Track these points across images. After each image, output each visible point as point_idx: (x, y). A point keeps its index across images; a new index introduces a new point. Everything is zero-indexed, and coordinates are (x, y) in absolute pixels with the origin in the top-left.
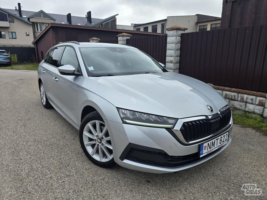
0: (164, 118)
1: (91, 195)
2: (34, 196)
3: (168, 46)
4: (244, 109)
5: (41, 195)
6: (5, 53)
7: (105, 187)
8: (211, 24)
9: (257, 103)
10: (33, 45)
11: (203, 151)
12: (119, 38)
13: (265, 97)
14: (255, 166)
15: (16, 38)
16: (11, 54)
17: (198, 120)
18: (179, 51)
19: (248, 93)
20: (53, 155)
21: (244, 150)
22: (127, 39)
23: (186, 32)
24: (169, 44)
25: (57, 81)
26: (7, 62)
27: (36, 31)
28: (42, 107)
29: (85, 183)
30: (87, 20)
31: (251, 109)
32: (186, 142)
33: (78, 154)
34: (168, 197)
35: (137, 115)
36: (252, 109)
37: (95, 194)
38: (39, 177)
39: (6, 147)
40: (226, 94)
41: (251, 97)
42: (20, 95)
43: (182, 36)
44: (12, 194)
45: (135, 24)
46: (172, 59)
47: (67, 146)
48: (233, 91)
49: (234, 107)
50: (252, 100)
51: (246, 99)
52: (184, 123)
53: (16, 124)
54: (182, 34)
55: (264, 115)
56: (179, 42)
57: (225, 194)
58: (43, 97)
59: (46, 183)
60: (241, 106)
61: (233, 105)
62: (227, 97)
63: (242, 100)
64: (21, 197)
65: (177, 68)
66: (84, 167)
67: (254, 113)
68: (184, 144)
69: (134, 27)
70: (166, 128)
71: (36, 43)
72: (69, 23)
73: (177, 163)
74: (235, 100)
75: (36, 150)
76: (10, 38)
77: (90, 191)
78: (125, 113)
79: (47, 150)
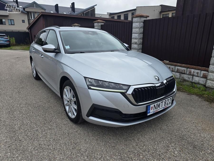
0: (120, 85)
1: (66, 143)
2: (23, 143)
3: (134, 31)
4: (191, 81)
5: (29, 142)
6: (5, 36)
7: (78, 137)
8: (172, 13)
9: (201, 76)
10: (28, 30)
11: (150, 111)
12: (95, 24)
13: (208, 71)
14: (194, 123)
15: (14, 25)
16: (10, 37)
17: (146, 87)
18: (142, 34)
19: (194, 68)
20: (39, 114)
21: (187, 112)
22: (101, 25)
23: (148, 19)
24: (134, 29)
25: (43, 57)
26: (7, 44)
27: (30, 19)
28: (33, 79)
29: (63, 134)
30: (71, 9)
31: (196, 81)
32: (136, 104)
33: (59, 113)
34: (124, 144)
35: (100, 83)
36: (198, 80)
37: (69, 142)
38: (28, 130)
39: (4, 108)
40: (178, 69)
41: (197, 71)
42: (16, 70)
43: (145, 22)
44: (7, 141)
45: (110, 13)
46: (136, 41)
47: (51, 107)
48: (183, 66)
49: (184, 79)
50: (198, 73)
51: (193, 73)
52: (135, 89)
53: (12, 91)
54: (144, 20)
55: (207, 86)
56: (142, 27)
57: (168, 142)
58: (34, 70)
59: (33, 134)
60: (189, 78)
61: (183, 78)
62: (178, 71)
63: (190, 74)
64: (13, 144)
65: (140, 48)
66: (62, 123)
67: (199, 83)
68: (135, 105)
69: (109, 15)
70: (121, 93)
71: (30, 28)
72: (57, 12)
73: (130, 120)
74: (184, 74)
75: (27, 111)
76: (9, 25)
77: (65, 140)
78: (91, 81)
79: (35, 110)
